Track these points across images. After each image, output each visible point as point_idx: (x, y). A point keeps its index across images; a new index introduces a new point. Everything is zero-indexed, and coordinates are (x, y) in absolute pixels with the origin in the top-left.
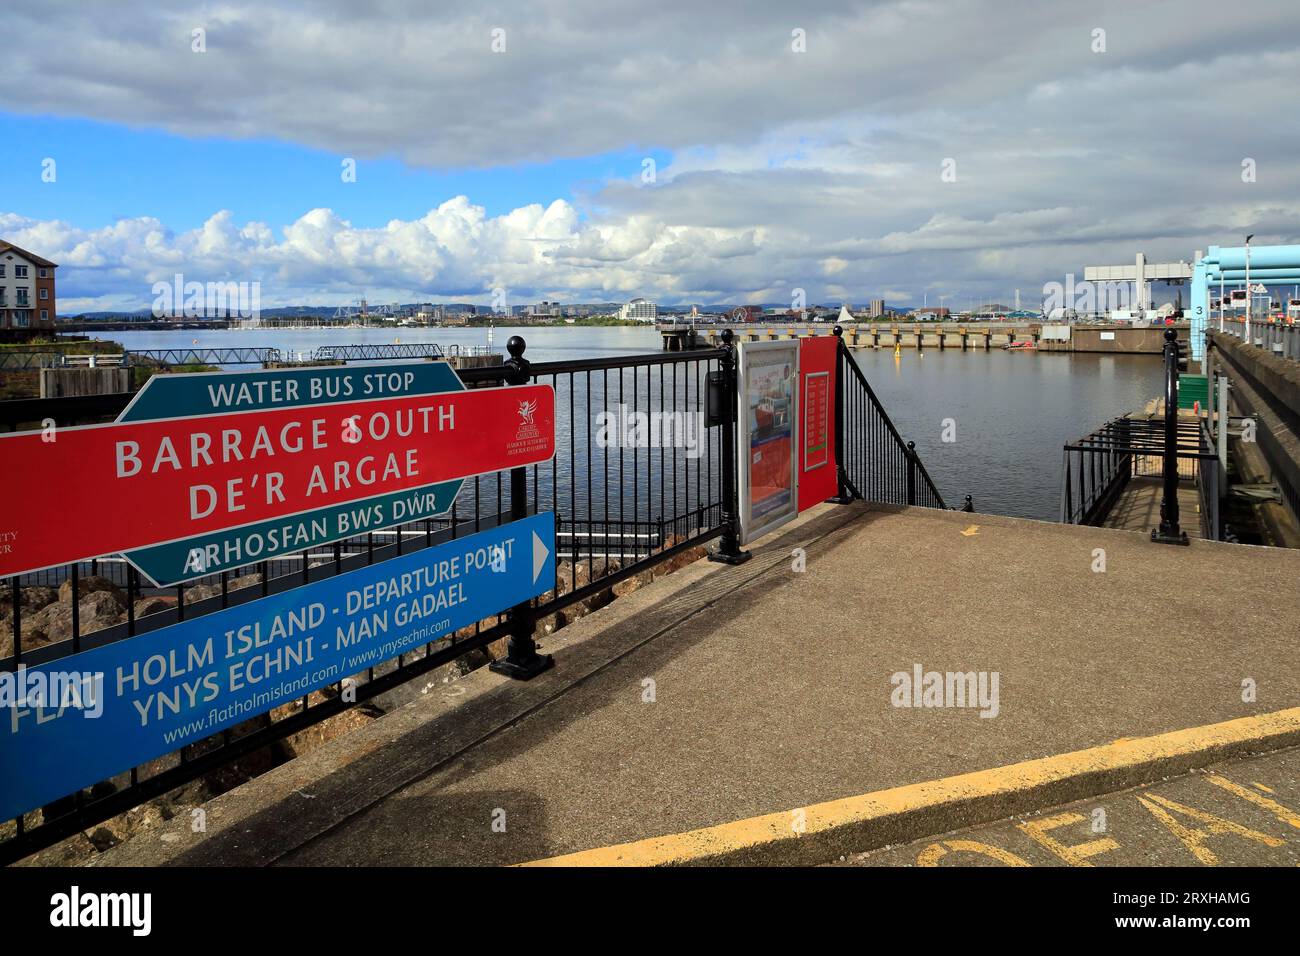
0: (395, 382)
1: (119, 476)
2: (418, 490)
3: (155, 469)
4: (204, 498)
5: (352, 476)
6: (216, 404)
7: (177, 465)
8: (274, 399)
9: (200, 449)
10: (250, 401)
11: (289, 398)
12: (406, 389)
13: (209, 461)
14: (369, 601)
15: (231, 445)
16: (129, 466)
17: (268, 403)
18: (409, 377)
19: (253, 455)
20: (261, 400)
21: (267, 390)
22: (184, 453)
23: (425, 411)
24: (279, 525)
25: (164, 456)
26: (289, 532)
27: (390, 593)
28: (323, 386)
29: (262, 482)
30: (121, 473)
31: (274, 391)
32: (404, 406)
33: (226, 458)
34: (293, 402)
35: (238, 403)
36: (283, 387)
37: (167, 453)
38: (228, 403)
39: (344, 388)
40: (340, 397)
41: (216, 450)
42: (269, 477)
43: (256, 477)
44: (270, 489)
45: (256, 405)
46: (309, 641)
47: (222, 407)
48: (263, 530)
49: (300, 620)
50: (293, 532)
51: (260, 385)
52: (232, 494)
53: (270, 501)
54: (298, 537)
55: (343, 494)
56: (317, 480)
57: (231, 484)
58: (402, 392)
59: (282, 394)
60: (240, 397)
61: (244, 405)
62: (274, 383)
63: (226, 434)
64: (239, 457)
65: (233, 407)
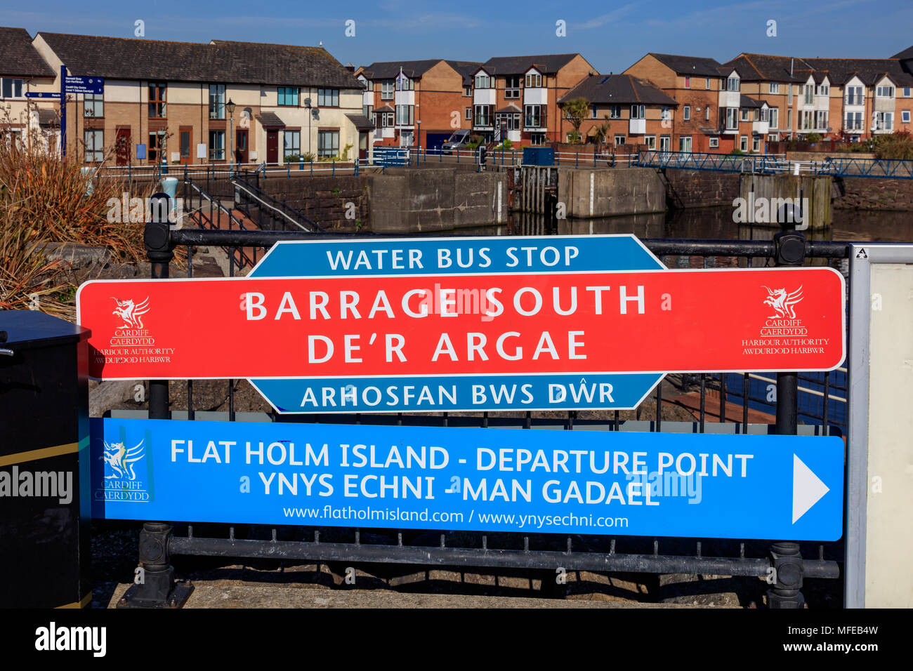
0: (550, 256)
1: (248, 319)
2: (585, 377)
3: (278, 317)
4: (321, 349)
5: (490, 348)
6: (334, 267)
7: (297, 316)
8: (395, 266)
9: (318, 305)
10: (369, 267)
11: (411, 266)
12: (567, 263)
13: (327, 316)
14: (506, 464)
15: (349, 304)
16: (256, 312)
17: (388, 268)
18: (572, 252)
19: (372, 316)
20: (380, 267)
21: (387, 258)
22: (303, 306)
23: (598, 290)
24: (401, 383)
25: (285, 307)
26: (410, 392)
27: (536, 464)
28: (453, 257)
29: (381, 342)
30: (250, 317)
31: (395, 259)
32: (565, 283)
33: (344, 315)
34: (416, 270)
35: (356, 268)
36: (405, 256)
37: (288, 305)
38: (346, 267)
39: (478, 259)
40: (474, 268)
41: (334, 307)
42: (389, 338)
43: (374, 336)
44: (389, 349)
45: (375, 270)
46: (430, 480)
47: (340, 270)
48: (383, 385)
49: (420, 457)
50: (417, 392)
51: (380, 253)
52: (348, 348)
53: (389, 359)
54: (421, 398)
55: (478, 364)
56: (445, 346)
57: (348, 338)
58: (561, 266)
59: (405, 262)
60: (359, 262)
61: (363, 269)
62: (394, 252)
63: (343, 294)
64: (357, 315)
65: (351, 271)
